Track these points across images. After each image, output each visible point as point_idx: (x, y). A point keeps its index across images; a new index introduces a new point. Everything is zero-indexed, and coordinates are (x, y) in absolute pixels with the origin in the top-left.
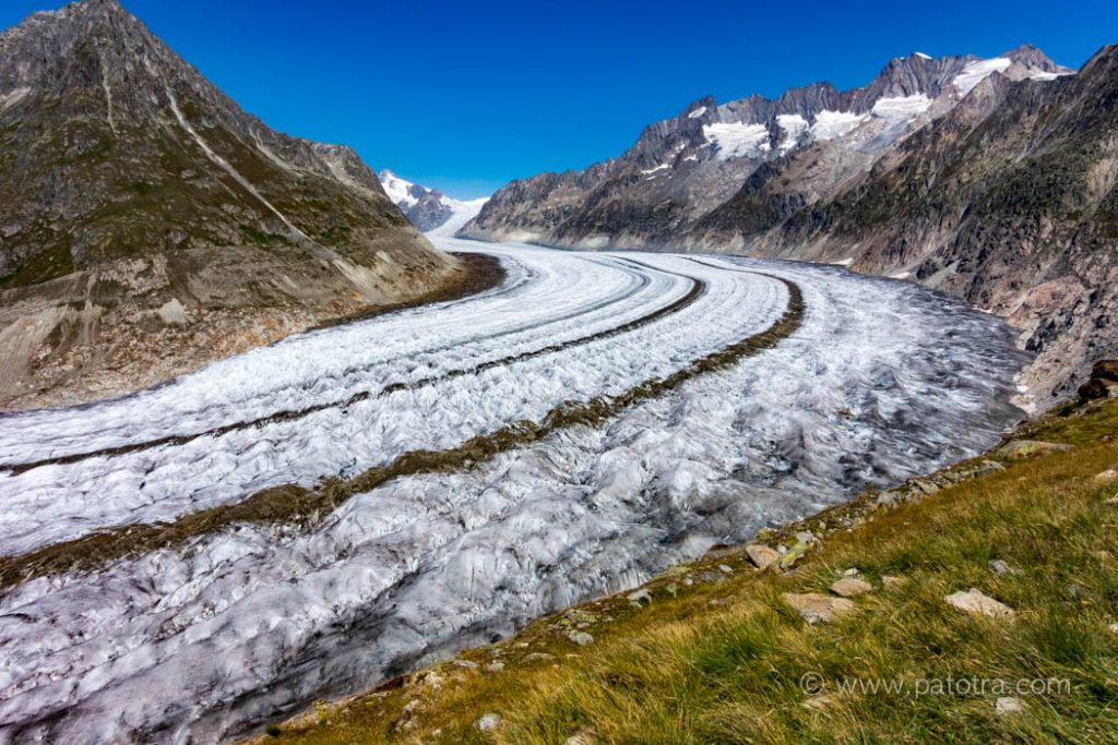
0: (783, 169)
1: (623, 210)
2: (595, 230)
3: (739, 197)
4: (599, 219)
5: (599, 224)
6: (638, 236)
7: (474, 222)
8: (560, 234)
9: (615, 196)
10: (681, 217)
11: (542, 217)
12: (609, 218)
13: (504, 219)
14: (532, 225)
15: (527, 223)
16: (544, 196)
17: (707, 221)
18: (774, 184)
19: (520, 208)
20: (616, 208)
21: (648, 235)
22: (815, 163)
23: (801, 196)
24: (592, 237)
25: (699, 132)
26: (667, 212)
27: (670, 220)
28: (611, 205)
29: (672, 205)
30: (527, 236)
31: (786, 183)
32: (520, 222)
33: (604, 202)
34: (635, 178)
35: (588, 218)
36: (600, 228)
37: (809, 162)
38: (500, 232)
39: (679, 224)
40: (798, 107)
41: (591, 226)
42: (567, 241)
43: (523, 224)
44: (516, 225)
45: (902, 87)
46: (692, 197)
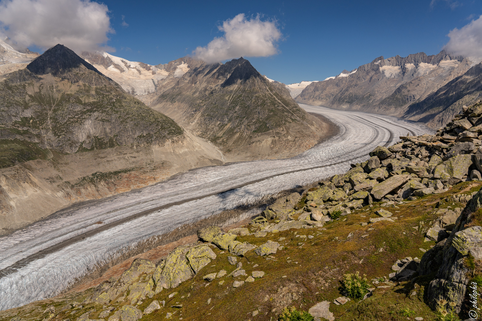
0: (408, 86)
1: (353, 96)
2: (344, 102)
3: (393, 95)
4: (346, 99)
5: (346, 100)
6: (359, 105)
7: (300, 96)
8: (333, 103)
9: (351, 91)
10: (373, 99)
11: (325, 96)
12: (349, 98)
13: (312, 97)
14: (322, 99)
15: (320, 98)
16: (325, 89)
17: (383, 102)
18: (405, 92)
19: (317, 93)
20: (351, 95)
21: (362, 105)
22: (418, 85)
23: (414, 96)
24: (344, 105)
25: (378, 69)
26: (369, 97)
27: (370, 100)
28: (349, 94)
29: (370, 95)
30: (320, 103)
31: (409, 91)
32: (318, 98)
33: (347, 93)
34: (356, 85)
35: (342, 98)
36: (346, 102)
37: (416, 84)
38: (311, 101)
39: (372, 102)
40: (413, 61)
41: (343, 101)
42: (335, 106)
43: (319, 99)
44: (316, 99)
45: (449, 56)
46: (376, 92)
